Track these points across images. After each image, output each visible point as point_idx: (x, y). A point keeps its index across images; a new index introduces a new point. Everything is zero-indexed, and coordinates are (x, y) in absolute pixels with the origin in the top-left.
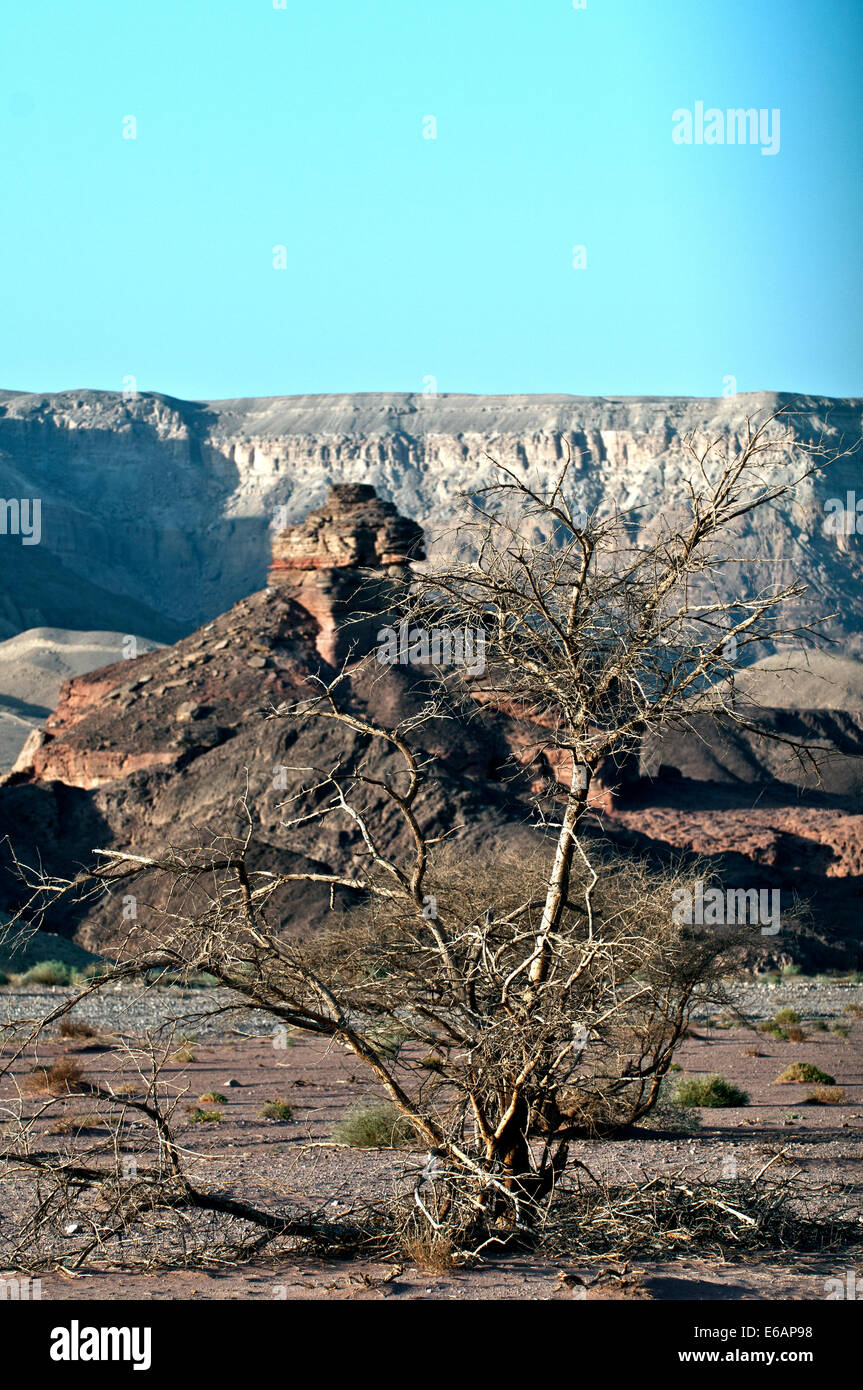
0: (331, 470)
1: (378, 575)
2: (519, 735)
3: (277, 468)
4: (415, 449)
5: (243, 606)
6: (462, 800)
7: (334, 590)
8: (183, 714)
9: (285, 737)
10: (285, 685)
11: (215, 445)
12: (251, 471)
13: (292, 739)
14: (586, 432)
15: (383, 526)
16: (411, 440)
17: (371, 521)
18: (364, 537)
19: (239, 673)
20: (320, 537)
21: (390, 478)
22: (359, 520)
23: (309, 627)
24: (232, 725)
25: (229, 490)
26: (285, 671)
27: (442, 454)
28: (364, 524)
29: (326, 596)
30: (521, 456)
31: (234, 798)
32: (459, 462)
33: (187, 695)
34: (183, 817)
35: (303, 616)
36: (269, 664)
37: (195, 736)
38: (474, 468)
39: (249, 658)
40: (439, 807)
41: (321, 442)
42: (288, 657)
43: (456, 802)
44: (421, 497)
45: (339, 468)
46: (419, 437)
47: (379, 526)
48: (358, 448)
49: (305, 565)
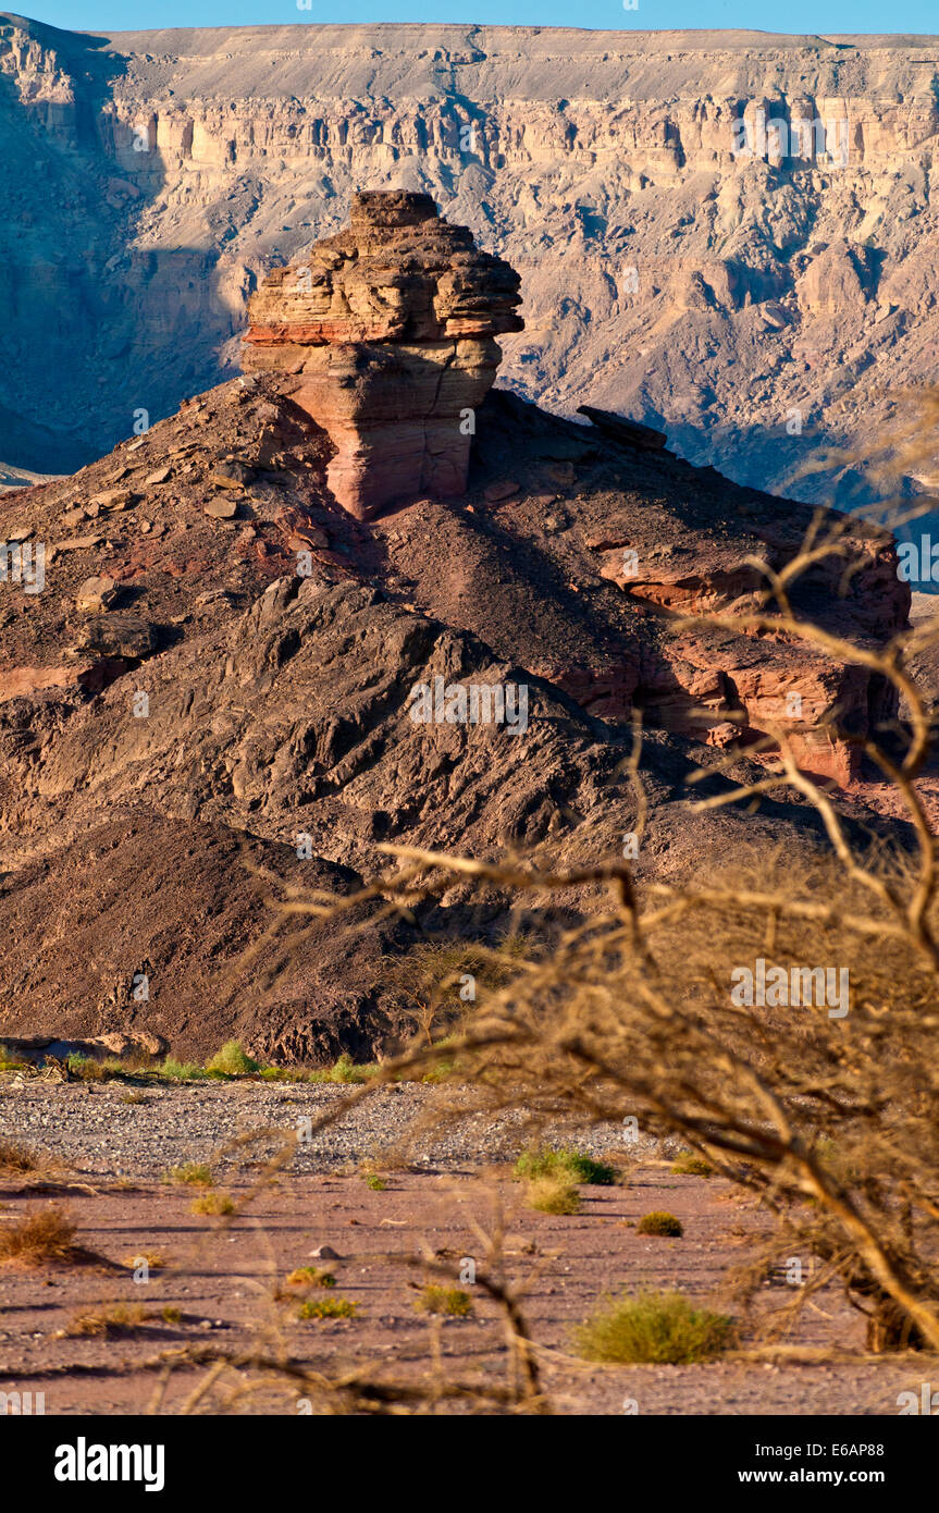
0: (330, 165)
1: (437, 356)
2: (686, 646)
3: (234, 158)
4: (481, 127)
5: (197, 407)
6: (592, 759)
7: (360, 382)
8: (90, 598)
9: (277, 643)
10: (271, 550)
11: (122, 114)
12: (187, 164)
13: (290, 647)
14: (789, 101)
15: (449, 267)
16: (473, 111)
17: (428, 259)
18: (415, 285)
19: (189, 527)
20: (335, 287)
21: (436, 181)
22: (405, 257)
23: (314, 447)
24: (175, 620)
25: (145, 198)
26: (272, 524)
27: (529, 138)
28: (414, 265)
29: (346, 392)
30: (671, 142)
31: (186, 749)
32: (559, 153)
33: (94, 565)
34: (94, 783)
35: (304, 428)
36: (242, 513)
37: (109, 637)
38: (589, 163)
39: (206, 501)
40: (550, 770)
41: (313, 112)
42: (277, 500)
43: (580, 763)
44: (490, 217)
45: (345, 160)
46: (488, 106)
47: (441, 268)
48: (378, 123)
49: (308, 337)
